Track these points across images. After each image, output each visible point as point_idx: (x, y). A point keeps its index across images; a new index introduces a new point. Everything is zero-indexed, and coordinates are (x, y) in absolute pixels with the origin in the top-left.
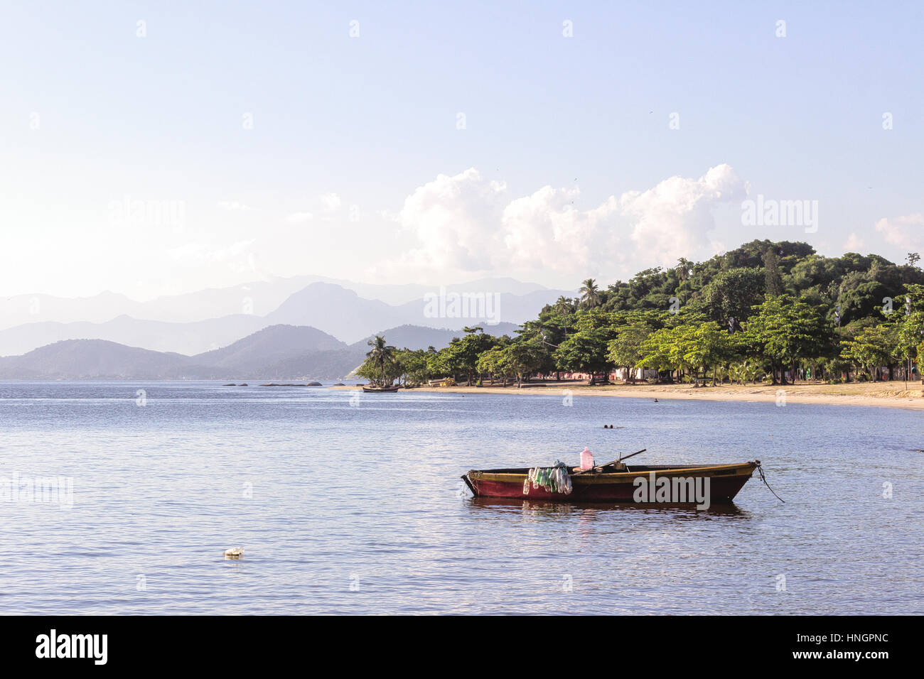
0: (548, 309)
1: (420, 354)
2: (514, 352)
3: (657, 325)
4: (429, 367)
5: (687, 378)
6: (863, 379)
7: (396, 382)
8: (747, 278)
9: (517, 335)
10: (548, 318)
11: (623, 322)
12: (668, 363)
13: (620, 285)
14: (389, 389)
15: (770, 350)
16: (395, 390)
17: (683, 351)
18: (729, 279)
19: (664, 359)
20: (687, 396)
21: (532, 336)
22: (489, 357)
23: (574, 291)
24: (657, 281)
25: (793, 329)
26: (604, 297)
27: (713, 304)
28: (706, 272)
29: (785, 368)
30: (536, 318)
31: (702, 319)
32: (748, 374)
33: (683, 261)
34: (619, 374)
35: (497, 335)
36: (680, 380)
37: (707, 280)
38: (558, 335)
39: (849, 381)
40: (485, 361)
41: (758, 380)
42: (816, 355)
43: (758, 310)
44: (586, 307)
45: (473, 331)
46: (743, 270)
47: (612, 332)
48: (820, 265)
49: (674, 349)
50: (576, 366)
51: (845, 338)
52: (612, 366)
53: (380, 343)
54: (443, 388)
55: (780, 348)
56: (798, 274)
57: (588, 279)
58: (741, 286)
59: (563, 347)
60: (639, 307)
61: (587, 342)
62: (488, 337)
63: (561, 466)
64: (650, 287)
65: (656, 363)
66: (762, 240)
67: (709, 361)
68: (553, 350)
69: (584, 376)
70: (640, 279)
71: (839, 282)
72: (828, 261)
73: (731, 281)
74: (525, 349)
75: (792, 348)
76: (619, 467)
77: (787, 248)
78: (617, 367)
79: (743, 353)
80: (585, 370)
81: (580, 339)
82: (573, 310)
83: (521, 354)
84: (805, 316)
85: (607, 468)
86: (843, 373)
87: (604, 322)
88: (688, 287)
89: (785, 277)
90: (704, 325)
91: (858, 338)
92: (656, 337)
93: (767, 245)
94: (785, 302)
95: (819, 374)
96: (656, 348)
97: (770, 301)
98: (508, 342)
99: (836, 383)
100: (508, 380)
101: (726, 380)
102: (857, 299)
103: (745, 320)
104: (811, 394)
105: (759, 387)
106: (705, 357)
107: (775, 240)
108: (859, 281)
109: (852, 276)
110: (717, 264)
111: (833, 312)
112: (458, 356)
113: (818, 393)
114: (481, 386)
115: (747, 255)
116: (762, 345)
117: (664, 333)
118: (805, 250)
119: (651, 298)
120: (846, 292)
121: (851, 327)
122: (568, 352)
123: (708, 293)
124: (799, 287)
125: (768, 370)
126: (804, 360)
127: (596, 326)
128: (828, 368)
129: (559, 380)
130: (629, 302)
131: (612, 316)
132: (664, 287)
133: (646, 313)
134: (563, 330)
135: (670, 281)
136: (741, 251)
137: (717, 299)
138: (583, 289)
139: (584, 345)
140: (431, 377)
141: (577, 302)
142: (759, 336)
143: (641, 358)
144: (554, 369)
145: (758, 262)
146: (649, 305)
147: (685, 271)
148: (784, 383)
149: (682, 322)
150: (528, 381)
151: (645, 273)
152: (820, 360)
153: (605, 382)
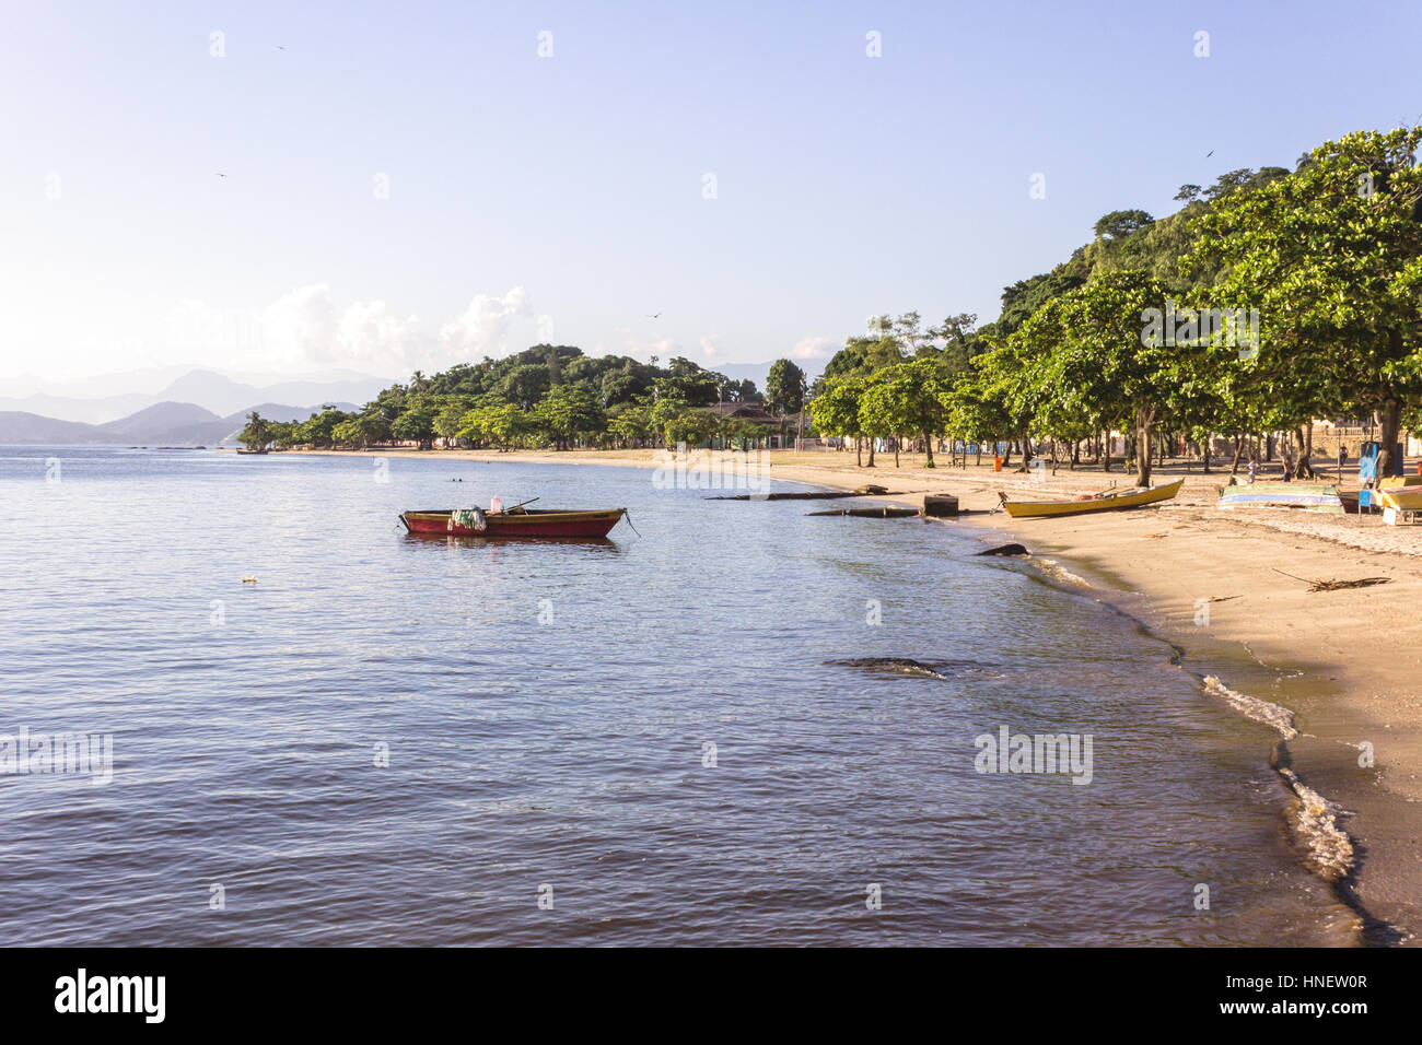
0: (385, 392)
1: (286, 425)
2: (361, 424)
3: (471, 406)
4: (295, 435)
5: (492, 445)
6: (624, 447)
7: (267, 447)
8: (535, 371)
9: (361, 412)
10: (385, 400)
11: (444, 403)
12: (480, 434)
13: (439, 375)
14: (262, 452)
15: (556, 424)
16: (266, 453)
17: (492, 425)
18: (522, 372)
19: (476, 430)
20: (496, 459)
21: (374, 412)
22: (342, 428)
23: (407, 381)
24: (467, 373)
25: (572, 410)
26: (428, 384)
27: (510, 390)
28: (504, 367)
29: (565, 439)
30: (376, 400)
31: (503, 402)
32: (538, 442)
33: (487, 359)
34: (439, 442)
35: (347, 411)
36: (487, 446)
37: (504, 373)
38: (393, 413)
39: (613, 449)
40: (338, 431)
41: (545, 447)
42: (588, 430)
43: (546, 396)
44: (414, 391)
45: (329, 408)
46: (533, 366)
47: (435, 411)
48: (588, 364)
49: (484, 423)
50: (408, 435)
51: (611, 418)
52: (436, 436)
53: (255, 416)
54: (305, 451)
55: (563, 424)
56: (572, 369)
57: (417, 370)
58: (530, 378)
59: (398, 421)
60: (453, 392)
61: (417, 418)
62: (341, 413)
63: (476, 509)
64: (461, 378)
65: (471, 433)
66: (545, 344)
67: (509, 433)
68: (390, 423)
69: (413, 443)
70: (454, 372)
71: (602, 376)
72: (593, 361)
73: (524, 374)
74: (369, 422)
75: (572, 424)
76: (519, 511)
77: (563, 350)
78: (440, 437)
79: (534, 427)
80: (415, 439)
81: (411, 416)
82: (404, 394)
83: (366, 425)
84: (581, 400)
85: (513, 512)
86: (607, 443)
87: (429, 403)
88: (490, 378)
89: (563, 372)
90: (507, 407)
91: (622, 417)
92: (470, 414)
93: (548, 348)
94: (566, 390)
95: (590, 444)
96: (471, 423)
97: (555, 389)
98: (356, 417)
99: (605, 449)
100: (357, 446)
101: (522, 447)
102: (617, 389)
103: (537, 402)
104: (588, 457)
105: (547, 452)
106: (508, 430)
107: (555, 344)
108: (616, 377)
109: (612, 372)
110: (511, 361)
111: (601, 398)
112: (318, 427)
113: (594, 457)
114: (335, 450)
115: (534, 355)
116: (549, 422)
117: (477, 412)
118: (576, 352)
119: (463, 385)
120: (607, 385)
121: (614, 409)
122: (402, 425)
123: (507, 382)
124: (573, 380)
125: (552, 440)
126: (580, 433)
127: (423, 406)
128: (599, 438)
129: (394, 446)
130: (446, 388)
131: (435, 398)
132: (472, 378)
133: (461, 397)
134: (396, 409)
135: (477, 373)
136: (529, 352)
137: (513, 387)
138: (414, 378)
139: (414, 420)
140: (295, 443)
141: (407, 388)
142: (547, 415)
143: (459, 430)
144: (391, 437)
145: (542, 360)
146: (461, 391)
147: (488, 366)
148: (565, 449)
149: (489, 404)
150: (372, 448)
151: (458, 367)
152: (592, 433)
153: (430, 448)
